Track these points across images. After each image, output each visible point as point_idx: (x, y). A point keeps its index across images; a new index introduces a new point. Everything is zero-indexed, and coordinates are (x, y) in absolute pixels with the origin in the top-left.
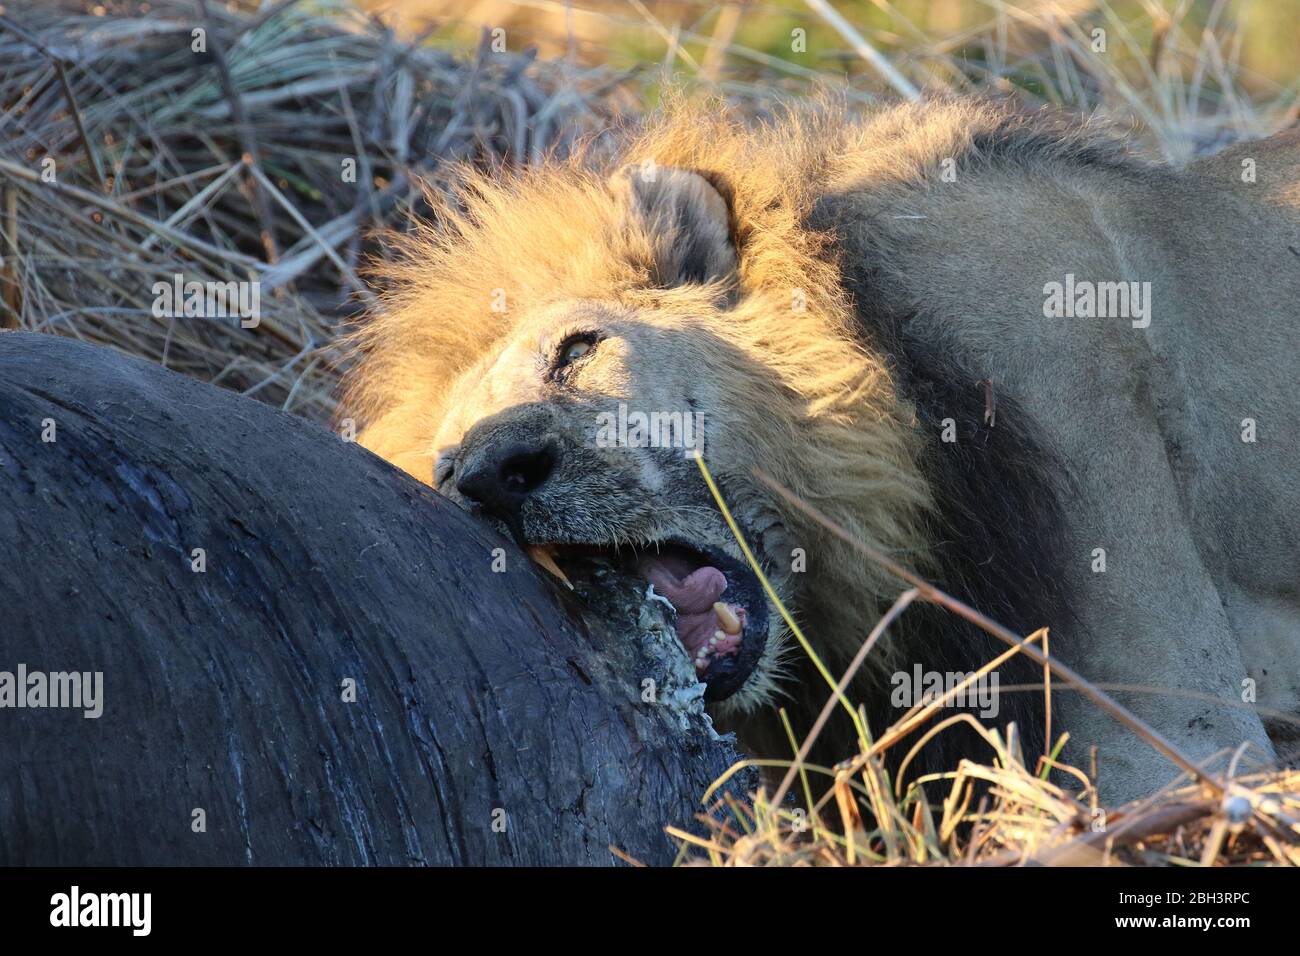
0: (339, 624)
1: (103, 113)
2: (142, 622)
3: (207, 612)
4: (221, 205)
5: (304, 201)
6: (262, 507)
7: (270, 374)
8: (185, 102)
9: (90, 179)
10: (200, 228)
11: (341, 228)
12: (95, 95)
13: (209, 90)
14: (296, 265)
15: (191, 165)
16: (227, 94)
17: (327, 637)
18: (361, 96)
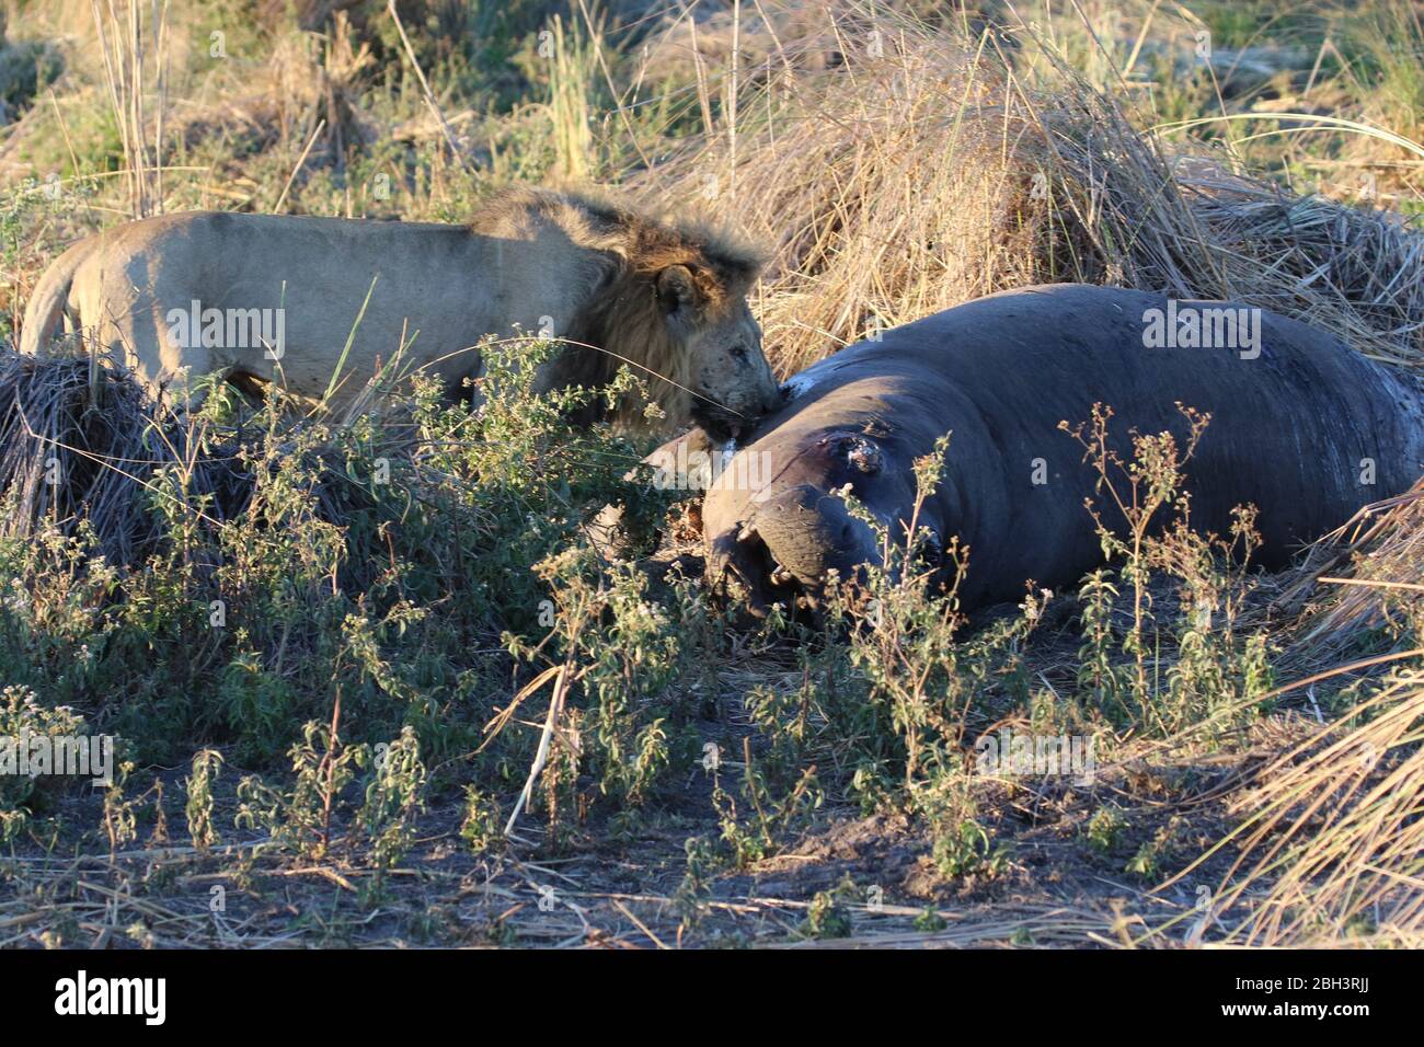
0: (1328, 393)
1: (1251, 232)
2: (1266, 393)
3: (1286, 389)
4: (1288, 261)
5: (1314, 259)
6: (1303, 356)
7: (1304, 314)
8: (1275, 228)
9: (1248, 253)
10: (1281, 268)
11: (1326, 267)
12: (1248, 227)
13: (1283, 224)
14: (1312, 279)
15: (1279, 249)
16: (1289, 226)
17: (1324, 398)
18: (1331, 225)
